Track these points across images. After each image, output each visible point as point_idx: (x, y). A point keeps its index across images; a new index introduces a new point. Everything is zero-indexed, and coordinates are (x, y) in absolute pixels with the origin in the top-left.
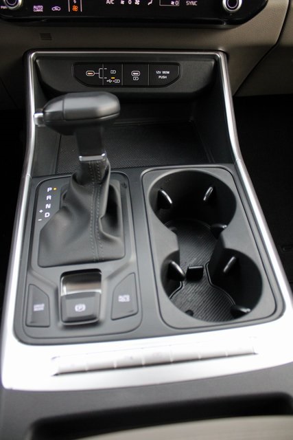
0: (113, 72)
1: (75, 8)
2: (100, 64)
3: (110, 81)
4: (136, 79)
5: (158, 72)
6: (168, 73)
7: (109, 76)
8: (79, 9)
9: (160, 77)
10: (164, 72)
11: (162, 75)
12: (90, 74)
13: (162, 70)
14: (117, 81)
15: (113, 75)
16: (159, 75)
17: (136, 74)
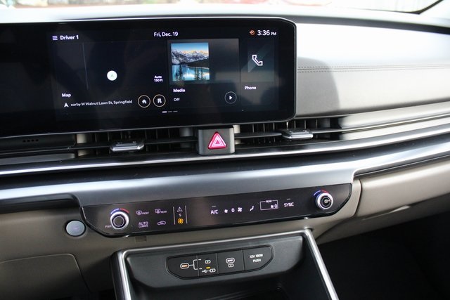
0: (208, 262)
1: (181, 221)
2: (193, 255)
3: (205, 271)
4: (231, 266)
5: (252, 256)
6: (262, 255)
7: (204, 266)
8: (185, 221)
9: (254, 261)
10: (257, 256)
11: (256, 258)
12: (183, 266)
13: (255, 254)
14: (213, 270)
15: (208, 265)
16: (254, 259)
17: (230, 262)
